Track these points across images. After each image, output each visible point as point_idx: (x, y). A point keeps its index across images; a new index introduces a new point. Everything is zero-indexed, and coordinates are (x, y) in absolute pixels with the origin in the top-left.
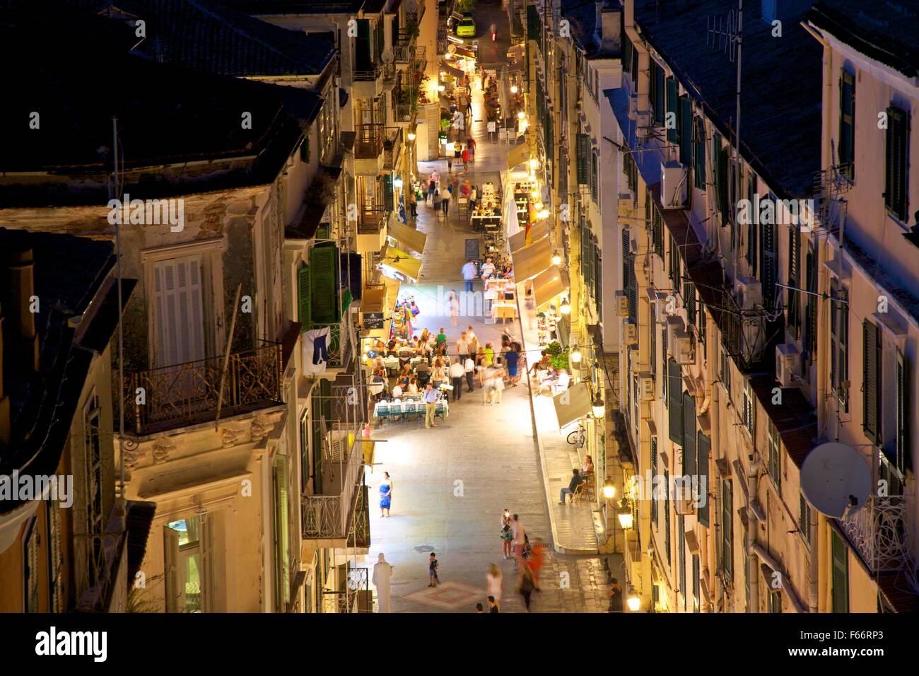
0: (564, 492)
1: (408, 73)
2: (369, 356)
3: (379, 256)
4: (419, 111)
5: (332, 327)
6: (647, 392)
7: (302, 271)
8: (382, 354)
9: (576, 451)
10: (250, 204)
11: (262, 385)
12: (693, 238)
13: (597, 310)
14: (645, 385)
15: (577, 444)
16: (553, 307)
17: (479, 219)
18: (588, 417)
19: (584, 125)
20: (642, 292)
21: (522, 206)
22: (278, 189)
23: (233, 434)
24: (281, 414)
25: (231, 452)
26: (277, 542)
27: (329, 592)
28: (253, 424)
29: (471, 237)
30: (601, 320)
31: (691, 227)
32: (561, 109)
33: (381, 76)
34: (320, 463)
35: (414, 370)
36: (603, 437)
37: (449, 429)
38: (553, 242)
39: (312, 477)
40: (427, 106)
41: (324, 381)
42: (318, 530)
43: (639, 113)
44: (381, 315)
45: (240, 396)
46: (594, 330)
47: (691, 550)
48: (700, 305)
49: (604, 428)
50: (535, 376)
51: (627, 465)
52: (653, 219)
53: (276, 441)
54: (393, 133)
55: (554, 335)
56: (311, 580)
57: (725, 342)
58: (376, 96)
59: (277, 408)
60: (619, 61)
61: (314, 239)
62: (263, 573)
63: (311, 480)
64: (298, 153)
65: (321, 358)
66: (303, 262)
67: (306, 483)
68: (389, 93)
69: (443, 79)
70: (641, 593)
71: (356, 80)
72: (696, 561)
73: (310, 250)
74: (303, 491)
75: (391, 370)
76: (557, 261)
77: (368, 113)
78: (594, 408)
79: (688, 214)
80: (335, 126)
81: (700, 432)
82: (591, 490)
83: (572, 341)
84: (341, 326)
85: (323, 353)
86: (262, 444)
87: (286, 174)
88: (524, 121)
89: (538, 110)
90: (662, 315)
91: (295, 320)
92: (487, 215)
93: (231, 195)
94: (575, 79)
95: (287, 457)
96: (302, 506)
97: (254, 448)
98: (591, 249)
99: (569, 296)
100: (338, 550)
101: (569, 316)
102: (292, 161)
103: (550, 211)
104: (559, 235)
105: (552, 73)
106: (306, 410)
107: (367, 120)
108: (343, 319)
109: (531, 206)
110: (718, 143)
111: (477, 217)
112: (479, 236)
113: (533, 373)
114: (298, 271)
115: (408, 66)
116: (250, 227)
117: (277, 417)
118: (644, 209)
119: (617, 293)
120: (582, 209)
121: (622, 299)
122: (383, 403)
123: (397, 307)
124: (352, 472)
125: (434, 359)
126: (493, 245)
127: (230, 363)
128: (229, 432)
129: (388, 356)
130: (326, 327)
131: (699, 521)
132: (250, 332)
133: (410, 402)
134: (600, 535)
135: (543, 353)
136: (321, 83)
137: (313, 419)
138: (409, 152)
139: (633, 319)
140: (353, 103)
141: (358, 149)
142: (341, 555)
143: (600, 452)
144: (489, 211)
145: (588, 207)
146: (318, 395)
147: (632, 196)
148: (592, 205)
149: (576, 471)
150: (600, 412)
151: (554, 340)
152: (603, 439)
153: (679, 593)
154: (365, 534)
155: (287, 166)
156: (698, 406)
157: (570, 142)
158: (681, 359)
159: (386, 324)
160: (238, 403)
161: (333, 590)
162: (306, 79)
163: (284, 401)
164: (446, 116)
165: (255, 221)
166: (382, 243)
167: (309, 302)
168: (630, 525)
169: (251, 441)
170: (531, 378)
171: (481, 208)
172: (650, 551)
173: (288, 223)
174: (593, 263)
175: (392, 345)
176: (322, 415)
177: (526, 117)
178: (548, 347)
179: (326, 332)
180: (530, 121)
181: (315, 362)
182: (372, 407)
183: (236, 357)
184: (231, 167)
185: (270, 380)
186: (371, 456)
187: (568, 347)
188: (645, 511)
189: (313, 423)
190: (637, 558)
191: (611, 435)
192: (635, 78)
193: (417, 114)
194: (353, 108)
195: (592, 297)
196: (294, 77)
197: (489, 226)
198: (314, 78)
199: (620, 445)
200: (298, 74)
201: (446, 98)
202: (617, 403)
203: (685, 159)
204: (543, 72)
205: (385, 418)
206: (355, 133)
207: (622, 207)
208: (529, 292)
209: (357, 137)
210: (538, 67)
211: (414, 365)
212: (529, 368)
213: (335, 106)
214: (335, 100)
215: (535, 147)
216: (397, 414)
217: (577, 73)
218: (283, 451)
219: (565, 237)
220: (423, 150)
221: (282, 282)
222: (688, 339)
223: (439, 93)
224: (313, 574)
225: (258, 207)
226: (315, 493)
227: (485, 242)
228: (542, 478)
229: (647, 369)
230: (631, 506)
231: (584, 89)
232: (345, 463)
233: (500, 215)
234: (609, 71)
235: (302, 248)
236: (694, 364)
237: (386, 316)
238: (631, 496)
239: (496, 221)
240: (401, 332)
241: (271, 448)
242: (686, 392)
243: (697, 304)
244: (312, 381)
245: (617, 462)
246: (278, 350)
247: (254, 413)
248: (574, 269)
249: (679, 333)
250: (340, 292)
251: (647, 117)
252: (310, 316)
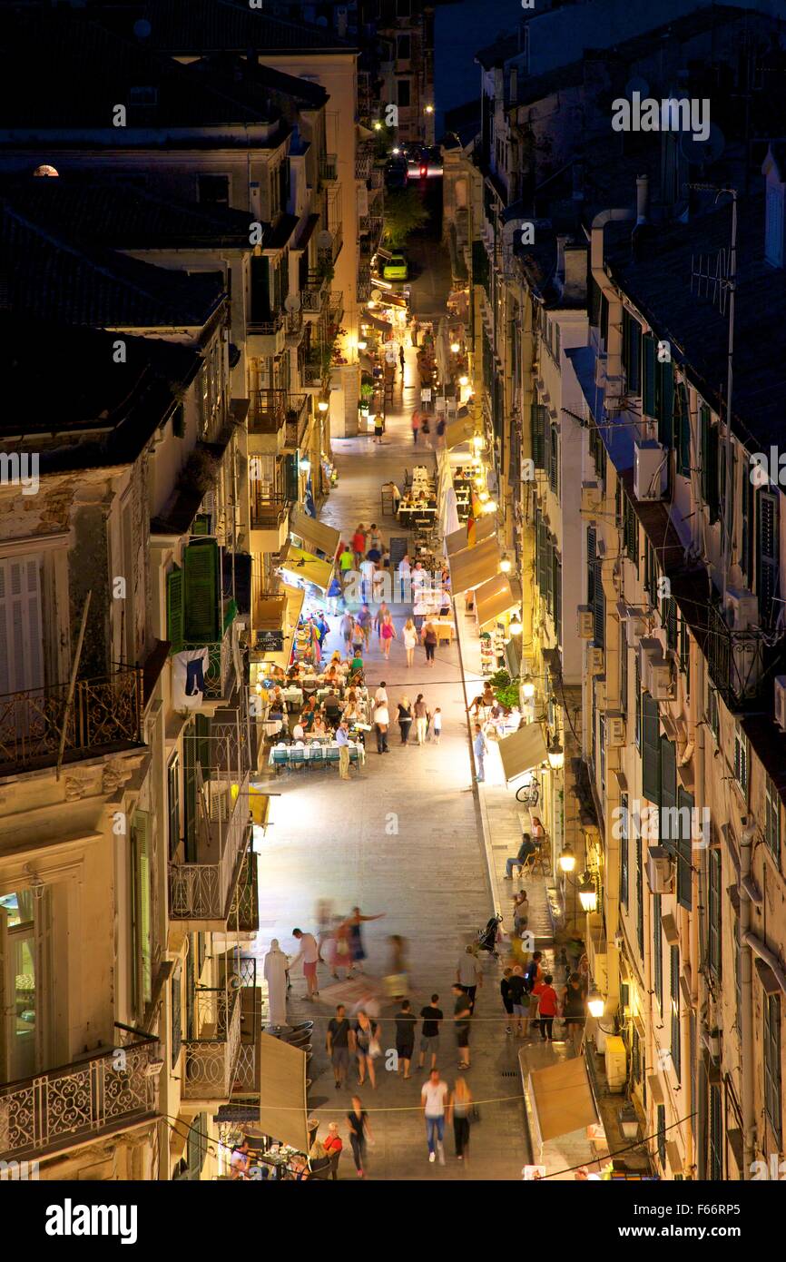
0: (511, 863)
1: (319, 325)
2: (264, 686)
3: (278, 558)
4: (333, 374)
5: (211, 648)
6: (616, 736)
7: (172, 576)
8: (280, 683)
9: (528, 811)
10: (104, 488)
11: (117, 721)
12: (673, 538)
13: (555, 630)
14: (613, 726)
15: (529, 801)
16: (500, 626)
17: (409, 512)
18: (543, 767)
19: (541, 394)
20: (611, 608)
21: (463, 496)
22: (142, 471)
23: (79, 783)
24: (142, 758)
25: (76, 807)
26: (134, 924)
27: (203, 989)
28: (105, 771)
29: (397, 534)
30: (559, 642)
31: (671, 524)
32: (513, 374)
33: (283, 329)
34: (194, 823)
35: (322, 705)
36: (562, 793)
37: (366, 781)
38: (502, 542)
39: (182, 840)
40: (343, 368)
41: (200, 717)
42: (190, 908)
43: (608, 378)
44: (280, 634)
45: (89, 736)
46: (551, 656)
47: (669, 939)
48: (682, 625)
49: (563, 782)
50: (476, 714)
51: (591, 829)
52: (625, 513)
53: (136, 793)
54: (299, 401)
55: (501, 661)
56: (179, 973)
57: (711, 673)
58: (276, 354)
59: (136, 751)
60: (585, 312)
61: (188, 534)
62: (117, 963)
63: (181, 844)
64: (169, 424)
65: (196, 688)
66: (175, 564)
67: (175, 847)
68: (294, 350)
69: (365, 334)
70: (606, 995)
71: (251, 333)
72: (675, 951)
73: (184, 549)
74: (170, 858)
75: (292, 704)
76: (506, 566)
77: (267, 376)
78: (550, 755)
79: (669, 509)
80: (223, 392)
81: (681, 787)
82: (546, 861)
83: (524, 669)
84: (222, 647)
85: (198, 680)
86: (116, 797)
87: (154, 451)
88: (467, 388)
89: (485, 375)
90: (635, 637)
91: (163, 638)
92: (418, 507)
93: (79, 478)
94: (530, 335)
95: (150, 814)
96: (169, 877)
97: (107, 802)
98: (548, 552)
99: (521, 612)
100: (217, 935)
101: (520, 637)
102: (162, 435)
103: (499, 503)
104: (510, 532)
105: (503, 328)
106: (176, 753)
107: (264, 384)
108: (225, 638)
109: (474, 497)
110: (706, 419)
111: (405, 510)
112: (407, 534)
113: (474, 709)
114: (168, 575)
115: (318, 316)
116: (105, 518)
117: (136, 762)
118: (615, 501)
119: (580, 608)
120: (538, 501)
121: (587, 616)
122: (281, 747)
123: (300, 623)
124: (234, 834)
126: (425, 545)
127: (77, 692)
128: (74, 780)
129: (288, 687)
130: (202, 647)
131: (678, 902)
132: (103, 654)
133: (316, 745)
134: (556, 919)
135: (487, 685)
136: (204, 338)
137: (185, 766)
138: (320, 426)
139: (599, 642)
140: (247, 362)
141: (252, 421)
142: (221, 942)
143: (557, 812)
144: (422, 502)
145: (546, 498)
146: (192, 735)
147: (600, 484)
148: (550, 495)
149: (526, 836)
150: (558, 760)
151: (502, 668)
152: (561, 796)
153: (654, 995)
154: (252, 915)
155: (154, 441)
156: (678, 753)
157: (524, 416)
158: (658, 694)
159: (287, 644)
160: (86, 744)
161: (210, 987)
162: (186, 332)
163: (146, 742)
164: (367, 380)
165: (111, 511)
166: (282, 542)
167: (182, 615)
168: (594, 907)
169: (103, 793)
170: (471, 716)
171: (411, 499)
172: (618, 940)
173: (156, 514)
174: (551, 571)
175: (294, 671)
176: (197, 760)
177: (470, 383)
178: (493, 676)
179: (203, 654)
180: (474, 388)
181: (188, 692)
182: (267, 752)
183: (84, 685)
184: (81, 441)
185: (128, 715)
186: (264, 814)
187: (518, 677)
188: (613, 887)
189: (185, 770)
190: (602, 949)
191: (570, 791)
192: (604, 334)
193: (330, 378)
194: (246, 369)
195: (549, 613)
196: (171, 328)
197: (421, 521)
198: (196, 330)
199: (582, 803)
200: (174, 325)
201: (369, 358)
202: (580, 749)
203: (664, 437)
204: (491, 326)
205: (283, 766)
206: (248, 401)
207: (586, 497)
208: (471, 607)
209: (252, 405)
210: (485, 319)
212: (469, 705)
213: (223, 365)
214: (223, 358)
215: (480, 421)
216: (295, 761)
217: (533, 328)
218: (145, 807)
219: (516, 536)
220: (337, 424)
221: (146, 590)
222: (668, 668)
223: (360, 352)
224: (183, 965)
225: (115, 493)
226: (187, 861)
227: (416, 542)
228: (484, 846)
229: (616, 706)
230: (595, 882)
231: (542, 346)
232: (226, 823)
233: (436, 507)
234: (572, 325)
235: (173, 546)
236: (675, 700)
237: (285, 635)
238: (594, 869)
239: (430, 515)
240: (305, 655)
241: (129, 802)
242: (665, 736)
243: (679, 624)
244: (184, 717)
245: (579, 825)
246: (139, 677)
247: (106, 757)
248: (527, 576)
249: (656, 660)
250: (222, 603)
251: (618, 385)
252: (182, 634)
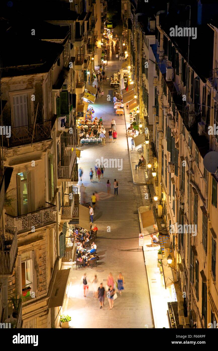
0: (136, 166)
1: (92, 39)
2: (79, 125)
3: (82, 95)
4: (95, 51)
5: (67, 116)
6: (161, 137)
7: (58, 99)
8: (83, 124)
9: (140, 154)
10: (41, 78)
11: (45, 133)
12: (175, 90)
13: (147, 112)
14: (160, 134)
15: (141, 152)
16: (134, 111)
17: (113, 84)
18: (144, 144)
19: (144, 55)
20: (160, 106)
21: (126, 80)
22: (50, 74)
23: (37, 147)
24: (51, 142)
25: (36, 153)
26: (50, 180)
27: (66, 194)
28: (43, 145)
29: (110, 89)
30: (148, 115)
31: (174, 86)
32: (138, 51)
33: (83, 40)
34: (63, 157)
35: (93, 130)
36: (148, 150)
37: (103, 147)
38: (135, 91)
39: (61, 161)
40: (97, 49)
41: (64, 132)
42: (63, 176)
43: (160, 52)
44: (83, 113)
45: (39, 136)
46: (146, 118)
47: (173, 183)
48: (177, 110)
49: (149, 147)
50: (129, 132)
51: (155, 158)
52: (164, 84)
53: (50, 150)
54: (87, 57)
55: (134, 119)
56: (60, 191)
57: (183, 122)
58: (82, 46)
59: (50, 140)
60: (155, 36)
61: (61, 89)
62: (46, 189)
63: (60, 162)
64: (56, 63)
65: (63, 125)
66: (58, 96)
67: (59, 162)
68: (86, 45)
69: (103, 41)
70: (158, 196)
71: (76, 41)
72: (174, 186)
73: (60, 93)
74: (58, 165)
75: (86, 129)
76: (136, 97)
77: (79, 51)
78: (146, 141)
79: (174, 83)
80: (69, 55)
81: (176, 148)
82: (144, 166)
83: (140, 121)
84: (69, 116)
85: (64, 124)
86: (45, 151)
87: (53, 69)
88: (127, 54)
89: (131, 51)
90: (166, 113)
91: (56, 114)
92: (115, 83)
93: (36, 76)
94: (142, 41)
95: (53, 155)
96: (58, 169)
97: (43, 152)
98: (146, 94)
99: (139, 108)
100: (69, 182)
101: (139, 114)
102: (55, 65)
103: (134, 82)
104: (137, 89)
105: (135, 40)
106: (59, 141)
107: (79, 53)
108: (70, 114)
109: (128, 80)
110: (183, 61)
111: (112, 83)
112: (113, 89)
113: (128, 131)
114: (56, 99)
115: (92, 37)
116: (42, 85)
117: (49, 143)
118: (161, 81)
119: (153, 107)
120: (143, 81)
121: (154, 109)
122: (83, 139)
123: (88, 110)
124: (73, 159)
125: (99, 126)
126: (117, 92)
127: (36, 126)
128: (36, 147)
129: (85, 125)
130: (65, 116)
131: (175, 174)
132: (42, 118)
133: (91, 139)
134: (147, 179)
135: (131, 125)
136: (65, 42)
137: (61, 143)
138: (92, 63)
139: (157, 115)
140: (75, 48)
141: (76, 62)
142: (70, 184)
143: (147, 154)
144: (116, 82)
145: (145, 81)
146: (63, 136)
147: (158, 77)
148: (146, 80)
149: (140, 160)
150: (147, 142)
151: (135, 121)
152: (148, 151)
153: (169, 196)
154: (77, 178)
155: (53, 67)
156: (175, 140)
157: (140, 61)
158: (171, 127)
159: (84, 115)
160: (38, 138)
161: (67, 194)
162: (60, 41)
163: (52, 138)
164: (103, 52)
165: (43, 84)
166: (83, 91)
167: (60, 108)
168: (156, 176)
169: (42, 150)
170: (127, 132)
171: (113, 81)
172: (161, 183)
173: (53, 84)
174: (146, 98)
175: (86, 121)
176: (64, 142)
177: (127, 53)
178: (133, 123)
179: (65, 117)
180: (128, 54)
181: (61, 127)
182: (80, 140)
183: (37, 125)
184: (36, 67)
185: (48, 132)
186: (79, 155)
187: (138, 123)
188: (160, 171)
189: (61, 145)
190: (157, 185)
191: (150, 149)
192: (159, 41)
193: (94, 52)
194: (75, 49)
195: (146, 108)
196: (57, 40)
197: (116, 86)
198: (63, 40)
199: (153, 152)
200: (57, 39)
201: (104, 47)
202: (153, 140)
203: (173, 66)
204: (132, 39)
205: (84, 144)
206: (75, 57)
207: (155, 80)
208: (127, 106)
209: (76, 58)
210: (131, 37)
211: (93, 128)
212: (127, 129)
213: (69, 49)
214: (69, 47)
215: (130, 62)
216: (87, 142)
217: (142, 40)
218: (52, 153)
219: (138, 90)
220: (96, 63)
221: (51, 102)
222: (173, 121)
223: (101, 45)
224: (61, 189)
225: (44, 79)
226: (62, 165)
227: (115, 91)
228: (130, 162)
229: (161, 130)
230: (156, 170)
231: (144, 44)
232: (71, 157)
233: (119, 83)
234: (152, 39)
235: (57, 92)
236: (175, 128)
237: (84, 113)
238: (156, 167)
239: (118, 85)
240: (89, 118)
241: (48, 152)
242: (172, 137)
243: (176, 110)
244: (61, 132)
245: (152, 157)
246: (50, 123)
247: (43, 141)
248: (141, 99)
249: (170, 119)
250: (69, 105)
251: (162, 53)
252: (60, 113)
